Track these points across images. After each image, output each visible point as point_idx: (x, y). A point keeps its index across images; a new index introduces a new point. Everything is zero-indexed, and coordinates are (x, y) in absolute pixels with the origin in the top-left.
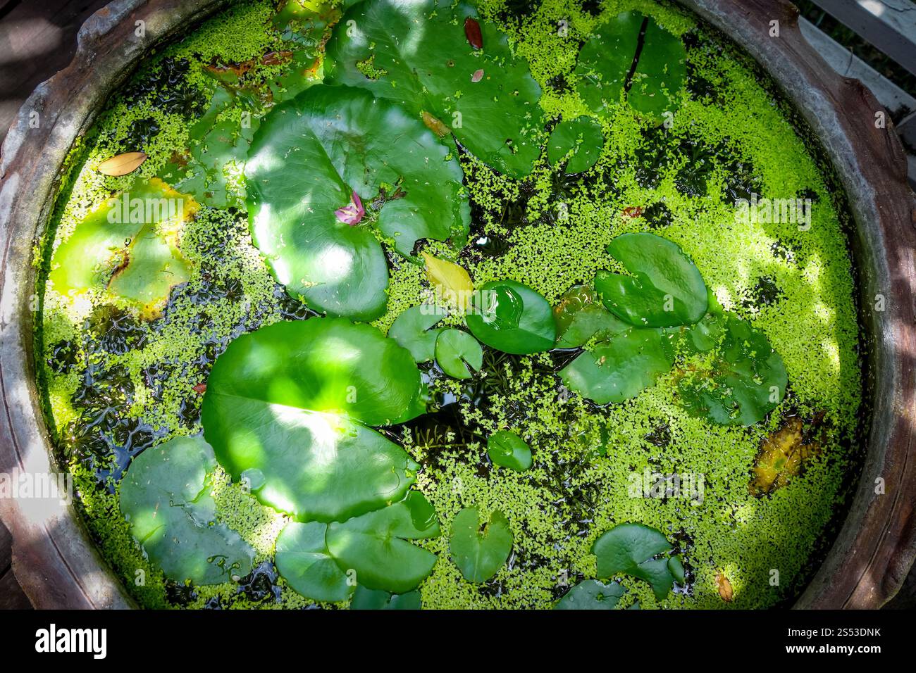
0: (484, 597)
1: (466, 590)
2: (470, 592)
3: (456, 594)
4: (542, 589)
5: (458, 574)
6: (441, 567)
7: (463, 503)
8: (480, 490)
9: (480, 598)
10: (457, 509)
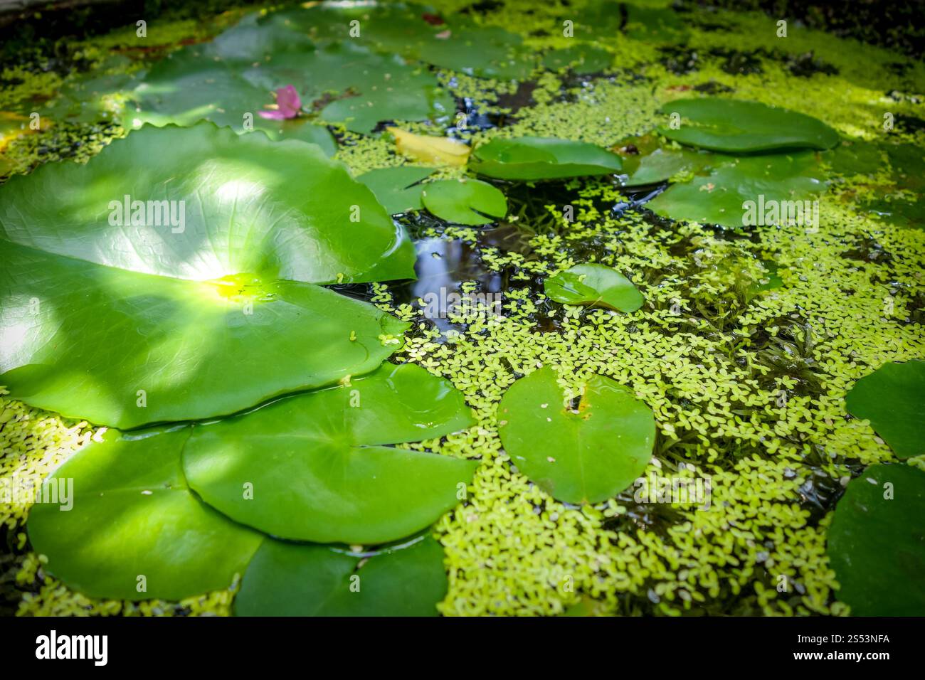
0: (624, 539)
1: (568, 529)
2: (581, 530)
3: (545, 537)
4: (772, 502)
5: (537, 494)
6: (488, 485)
7: (517, 370)
8: (550, 349)
9: (614, 543)
10: (505, 379)
